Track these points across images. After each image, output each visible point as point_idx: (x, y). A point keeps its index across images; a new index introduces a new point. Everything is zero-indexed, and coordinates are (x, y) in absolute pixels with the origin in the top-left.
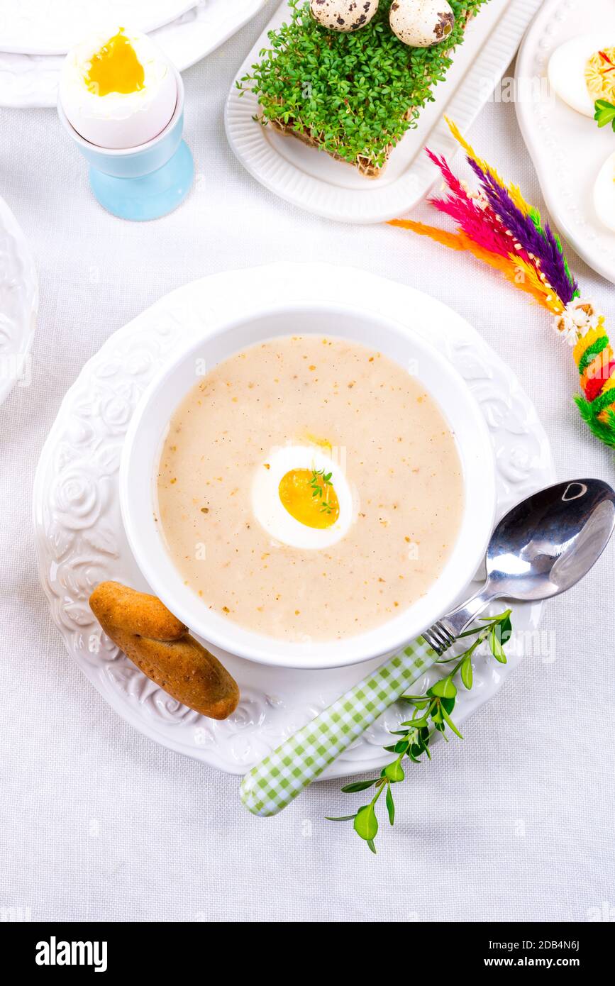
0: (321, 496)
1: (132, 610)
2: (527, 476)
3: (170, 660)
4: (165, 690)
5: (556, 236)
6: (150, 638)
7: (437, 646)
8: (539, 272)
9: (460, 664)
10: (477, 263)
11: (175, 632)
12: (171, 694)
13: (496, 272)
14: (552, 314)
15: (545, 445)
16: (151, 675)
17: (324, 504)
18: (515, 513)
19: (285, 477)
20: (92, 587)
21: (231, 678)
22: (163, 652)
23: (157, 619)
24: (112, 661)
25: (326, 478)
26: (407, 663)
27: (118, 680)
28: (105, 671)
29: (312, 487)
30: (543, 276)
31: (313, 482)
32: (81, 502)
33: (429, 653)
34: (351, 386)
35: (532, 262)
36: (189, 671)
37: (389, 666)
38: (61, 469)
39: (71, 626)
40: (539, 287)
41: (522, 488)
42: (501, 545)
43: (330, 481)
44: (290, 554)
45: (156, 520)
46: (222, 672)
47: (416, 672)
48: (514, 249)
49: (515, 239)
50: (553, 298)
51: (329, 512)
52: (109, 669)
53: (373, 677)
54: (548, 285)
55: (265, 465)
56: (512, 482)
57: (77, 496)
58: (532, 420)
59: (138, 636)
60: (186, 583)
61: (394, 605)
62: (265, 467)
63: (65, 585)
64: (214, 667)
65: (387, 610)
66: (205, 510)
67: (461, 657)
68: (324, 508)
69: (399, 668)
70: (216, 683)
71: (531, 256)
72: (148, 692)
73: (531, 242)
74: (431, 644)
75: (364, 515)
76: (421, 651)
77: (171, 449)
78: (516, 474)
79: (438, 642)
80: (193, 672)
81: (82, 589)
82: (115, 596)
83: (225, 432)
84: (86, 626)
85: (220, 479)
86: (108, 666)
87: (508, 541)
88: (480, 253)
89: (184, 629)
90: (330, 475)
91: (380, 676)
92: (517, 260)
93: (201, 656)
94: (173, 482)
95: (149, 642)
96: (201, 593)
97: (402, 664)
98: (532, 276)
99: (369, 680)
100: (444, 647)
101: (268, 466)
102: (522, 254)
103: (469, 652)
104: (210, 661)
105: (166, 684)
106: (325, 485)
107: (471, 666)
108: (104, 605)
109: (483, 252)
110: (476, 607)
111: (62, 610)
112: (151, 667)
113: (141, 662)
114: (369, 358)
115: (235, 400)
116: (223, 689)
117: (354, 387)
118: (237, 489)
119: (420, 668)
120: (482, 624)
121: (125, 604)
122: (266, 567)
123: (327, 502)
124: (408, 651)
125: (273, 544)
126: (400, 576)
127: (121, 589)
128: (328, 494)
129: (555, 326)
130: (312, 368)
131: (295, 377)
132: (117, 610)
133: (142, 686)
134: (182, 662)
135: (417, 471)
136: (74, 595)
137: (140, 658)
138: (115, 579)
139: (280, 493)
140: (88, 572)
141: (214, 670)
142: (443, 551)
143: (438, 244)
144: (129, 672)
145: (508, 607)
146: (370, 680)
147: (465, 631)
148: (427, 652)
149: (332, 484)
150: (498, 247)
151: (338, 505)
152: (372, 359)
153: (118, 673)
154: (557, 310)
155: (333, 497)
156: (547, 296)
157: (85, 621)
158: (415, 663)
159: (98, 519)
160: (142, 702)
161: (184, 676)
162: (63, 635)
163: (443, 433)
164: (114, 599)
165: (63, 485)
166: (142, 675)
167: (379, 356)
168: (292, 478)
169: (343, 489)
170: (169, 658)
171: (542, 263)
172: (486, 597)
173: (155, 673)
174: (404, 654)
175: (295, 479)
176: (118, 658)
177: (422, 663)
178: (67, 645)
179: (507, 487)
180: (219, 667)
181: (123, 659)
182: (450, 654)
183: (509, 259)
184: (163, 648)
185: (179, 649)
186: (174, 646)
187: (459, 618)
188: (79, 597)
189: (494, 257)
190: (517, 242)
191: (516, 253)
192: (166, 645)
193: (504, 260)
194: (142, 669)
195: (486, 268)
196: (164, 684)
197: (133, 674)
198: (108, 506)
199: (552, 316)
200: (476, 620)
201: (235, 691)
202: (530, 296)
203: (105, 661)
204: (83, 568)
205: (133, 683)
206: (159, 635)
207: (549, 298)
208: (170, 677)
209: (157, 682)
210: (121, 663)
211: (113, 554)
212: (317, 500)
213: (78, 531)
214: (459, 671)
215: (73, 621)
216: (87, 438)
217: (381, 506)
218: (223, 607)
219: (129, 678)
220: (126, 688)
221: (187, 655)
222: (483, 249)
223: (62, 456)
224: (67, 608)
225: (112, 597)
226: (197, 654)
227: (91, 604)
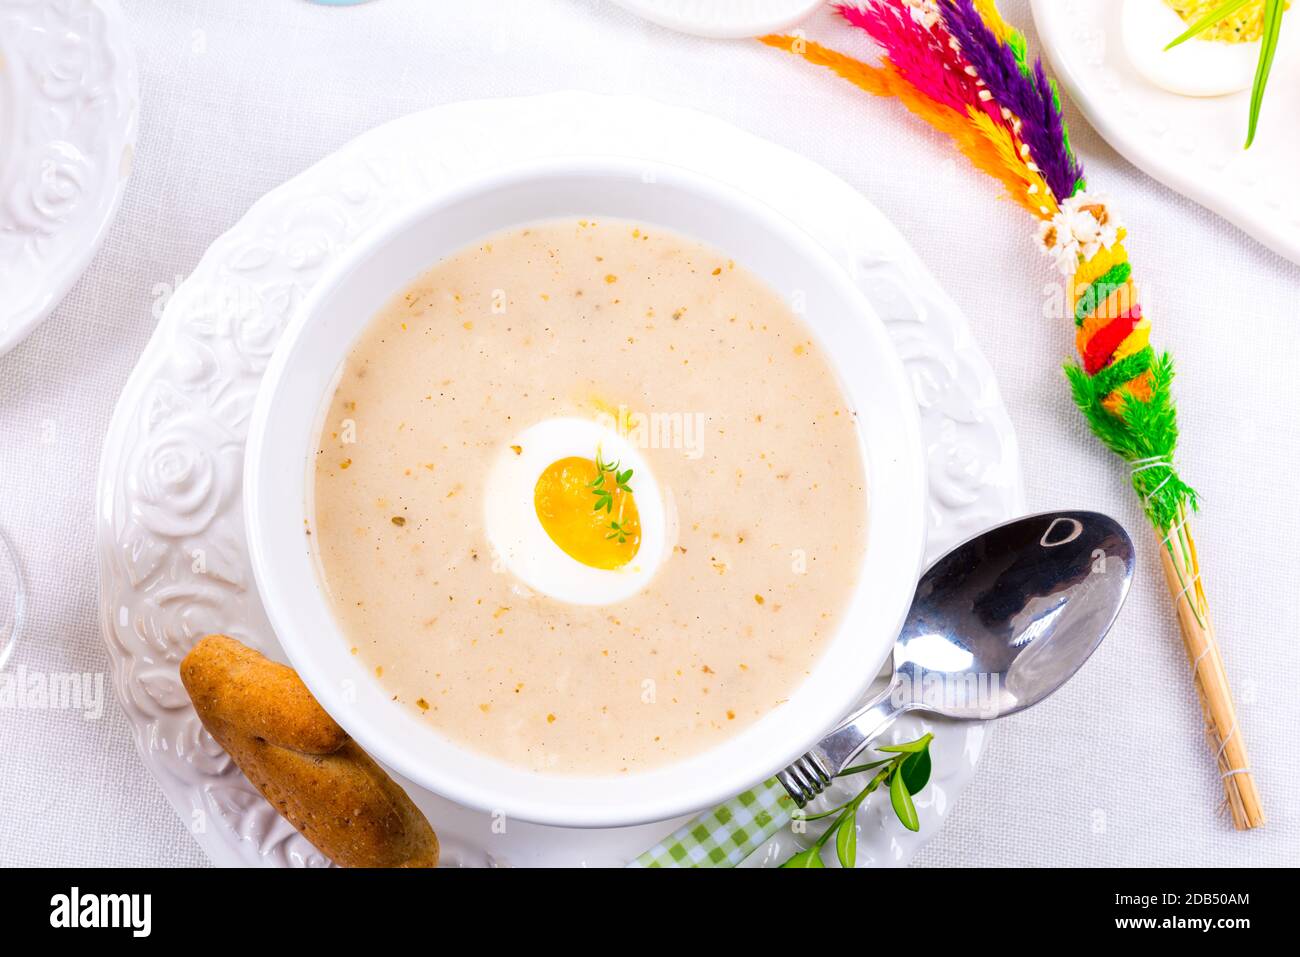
0: (609, 511)
1: (253, 693)
2: (974, 498)
3: (316, 788)
4: (307, 837)
5: (1052, 83)
6: (283, 747)
7: (797, 790)
8: (1019, 143)
9: (836, 824)
10: (908, 121)
11: (326, 739)
12: (316, 846)
13: (943, 137)
14: (1034, 217)
15: (1010, 444)
16: (282, 807)
17: (615, 526)
18: (950, 563)
19: (547, 471)
20: (191, 642)
21: (427, 824)
22: (303, 772)
23: (295, 714)
24: (216, 776)
25: (623, 479)
26: (743, 817)
27: (225, 810)
28: (202, 791)
29: (595, 492)
30: (1025, 149)
31: (596, 484)
32: (184, 487)
33: (782, 803)
34: (677, 317)
35: (1008, 125)
36: (349, 809)
37: (708, 820)
38: (153, 426)
39: (149, 708)
40: (1017, 170)
41: (964, 517)
42: (922, 617)
43: (630, 483)
44: (546, 610)
45: (308, 533)
46: (410, 814)
47: (757, 835)
48: (978, 99)
49: (980, 83)
50: (1039, 188)
51: (622, 541)
52: (211, 790)
53: (679, 838)
54: (1033, 167)
55: (513, 447)
56: (946, 505)
57: (179, 475)
58: (989, 401)
59: (262, 740)
60: (354, 650)
61: (726, 716)
62: (513, 452)
63: (144, 635)
64: (394, 804)
65: (713, 724)
66: (399, 521)
67: (842, 811)
68: (613, 532)
69: (727, 826)
70: (397, 833)
71: (1006, 113)
72: (277, 835)
73: (1007, 89)
74: (786, 786)
75: (684, 551)
76: (768, 799)
77: (346, 406)
78: (955, 493)
79: (799, 783)
80: (356, 812)
81: (174, 643)
82: (225, 663)
83: (447, 383)
84: (176, 710)
85: (431, 467)
86: (208, 786)
87: (936, 612)
88: (915, 103)
89: (342, 736)
90: (629, 473)
91: (692, 839)
92: (983, 121)
93: (372, 783)
94: (344, 467)
95: (281, 752)
96: (379, 670)
97: (733, 819)
98: (1006, 149)
99: (672, 844)
100: (810, 793)
101: (518, 450)
102: (991, 110)
103: (853, 804)
104: (388, 793)
105: (307, 829)
106: (618, 490)
107: (855, 829)
108: (204, 680)
109: (921, 101)
110: (872, 724)
111: (134, 679)
112: (283, 794)
113: (264, 785)
114: (714, 269)
115: (467, 326)
116: (409, 843)
117: (682, 318)
118: (459, 487)
119: (765, 827)
120: (879, 756)
121: (243, 679)
122: (500, 631)
123: (620, 522)
124: (746, 797)
125: (516, 589)
126: (742, 666)
127: (238, 651)
128: (622, 508)
129: (1039, 238)
130: (611, 279)
131: (580, 293)
132: (228, 691)
133: (267, 825)
134: (338, 792)
135: (783, 477)
136: (158, 653)
137: (263, 779)
138: (233, 630)
139: (538, 498)
140: (187, 613)
141: (394, 810)
142: (822, 625)
143: (845, 82)
144: (245, 797)
145: (927, 728)
146: (675, 843)
147: (849, 767)
148: (779, 801)
149: (631, 491)
150: (949, 94)
151: (638, 528)
152: (718, 272)
153: (227, 799)
154: (1045, 210)
155: (631, 513)
156: (1028, 185)
157: (174, 702)
158: (756, 819)
159: (213, 520)
160: (265, 853)
161: (340, 819)
162: (133, 724)
163: (837, 413)
164: (222, 670)
165: (155, 455)
166: (265, 806)
167: (731, 267)
168: (560, 474)
169: (649, 500)
170: (315, 783)
171: (1024, 129)
172: (888, 707)
173: (288, 807)
174: (738, 801)
175: (565, 475)
176: (227, 771)
177: (768, 819)
178: (139, 742)
179: (938, 515)
180: (405, 805)
181: (237, 773)
182: (819, 805)
183: (966, 115)
184: (306, 764)
185: (333, 769)
186: (325, 763)
187: (839, 743)
188: (168, 657)
189: (942, 112)
190: (983, 88)
191: (981, 107)
192: (310, 760)
193: (958, 117)
194: (267, 796)
195: (926, 130)
196: (304, 828)
197: (252, 802)
198: (231, 501)
199: (1035, 222)
200: (871, 748)
201: (431, 848)
202: (997, 183)
203: (206, 775)
204: (179, 605)
205: (251, 820)
206: (297, 743)
207: (1033, 189)
208: (314, 817)
209: (293, 822)
210: (232, 781)
211: (234, 585)
212: (601, 516)
213: (175, 540)
214: (834, 837)
215: (152, 699)
216: (204, 374)
217: (716, 536)
218: (419, 699)
219: (244, 808)
220: (237, 826)
221: (347, 781)
222: (925, 97)
223: (157, 404)
224: (145, 675)
225: (221, 665)
226: (365, 779)
227: (183, 674)
